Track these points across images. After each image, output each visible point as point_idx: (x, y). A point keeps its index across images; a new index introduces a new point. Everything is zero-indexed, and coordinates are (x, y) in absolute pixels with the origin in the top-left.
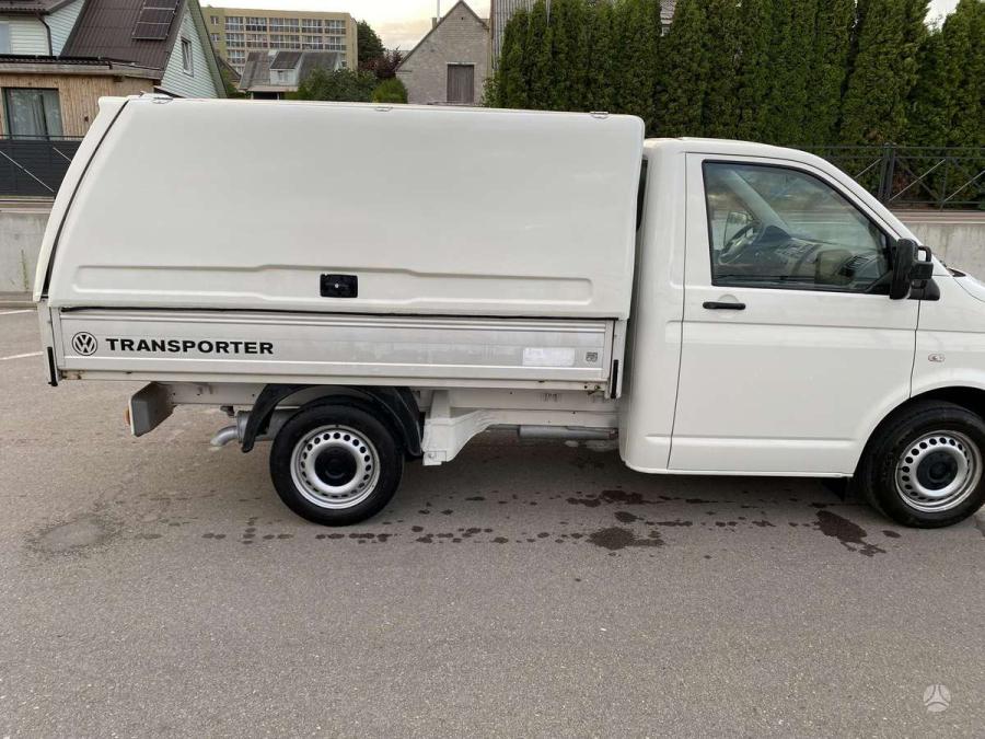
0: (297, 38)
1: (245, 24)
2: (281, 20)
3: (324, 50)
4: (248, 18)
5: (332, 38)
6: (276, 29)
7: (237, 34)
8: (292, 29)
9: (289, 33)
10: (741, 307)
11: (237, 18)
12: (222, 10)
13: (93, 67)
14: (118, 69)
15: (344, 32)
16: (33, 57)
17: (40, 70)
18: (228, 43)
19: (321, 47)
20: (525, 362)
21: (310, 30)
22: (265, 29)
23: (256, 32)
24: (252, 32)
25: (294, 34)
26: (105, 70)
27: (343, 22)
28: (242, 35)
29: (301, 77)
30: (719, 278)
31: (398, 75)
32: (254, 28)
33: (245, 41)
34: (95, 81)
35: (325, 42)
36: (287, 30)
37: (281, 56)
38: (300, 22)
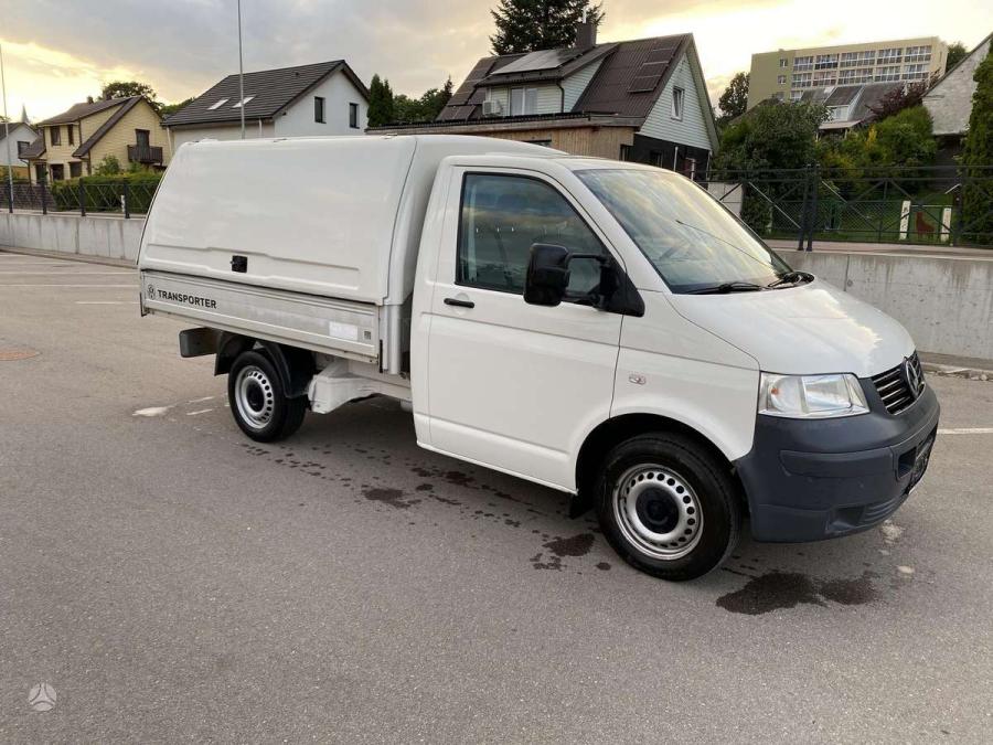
0: (871, 71)
1: (815, 63)
2: (856, 54)
3: (900, 80)
4: (818, 57)
5: (912, 67)
6: (848, 64)
7: (805, 74)
8: (866, 62)
9: (863, 67)
10: (470, 305)
11: (807, 58)
12: (793, 52)
13: (577, 120)
14: (596, 121)
15: (928, 58)
16: (550, 115)
17: (540, 126)
18: (794, 84)
19: (897, 77)
20: (332, 333)
21: (886, 61)
22: (835, 65)
23: (826, 70)
24: (820, 70)
25: (868, 67)
26: (586, 122)
27: (929, 47)
28: (810, 74)
29: (856, 113)
30: (462, 277)
31: (926, 102)
32: (823, 66)
33: (812, 80)
34: (577, 132)
35: (904, 71)
36: (860, 63)
37: (837, 93)
38: (877, 53)
